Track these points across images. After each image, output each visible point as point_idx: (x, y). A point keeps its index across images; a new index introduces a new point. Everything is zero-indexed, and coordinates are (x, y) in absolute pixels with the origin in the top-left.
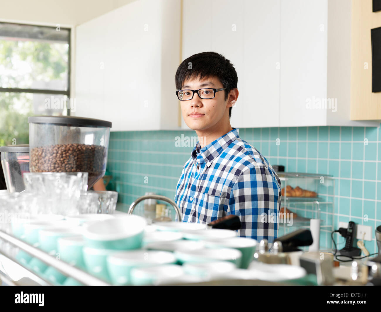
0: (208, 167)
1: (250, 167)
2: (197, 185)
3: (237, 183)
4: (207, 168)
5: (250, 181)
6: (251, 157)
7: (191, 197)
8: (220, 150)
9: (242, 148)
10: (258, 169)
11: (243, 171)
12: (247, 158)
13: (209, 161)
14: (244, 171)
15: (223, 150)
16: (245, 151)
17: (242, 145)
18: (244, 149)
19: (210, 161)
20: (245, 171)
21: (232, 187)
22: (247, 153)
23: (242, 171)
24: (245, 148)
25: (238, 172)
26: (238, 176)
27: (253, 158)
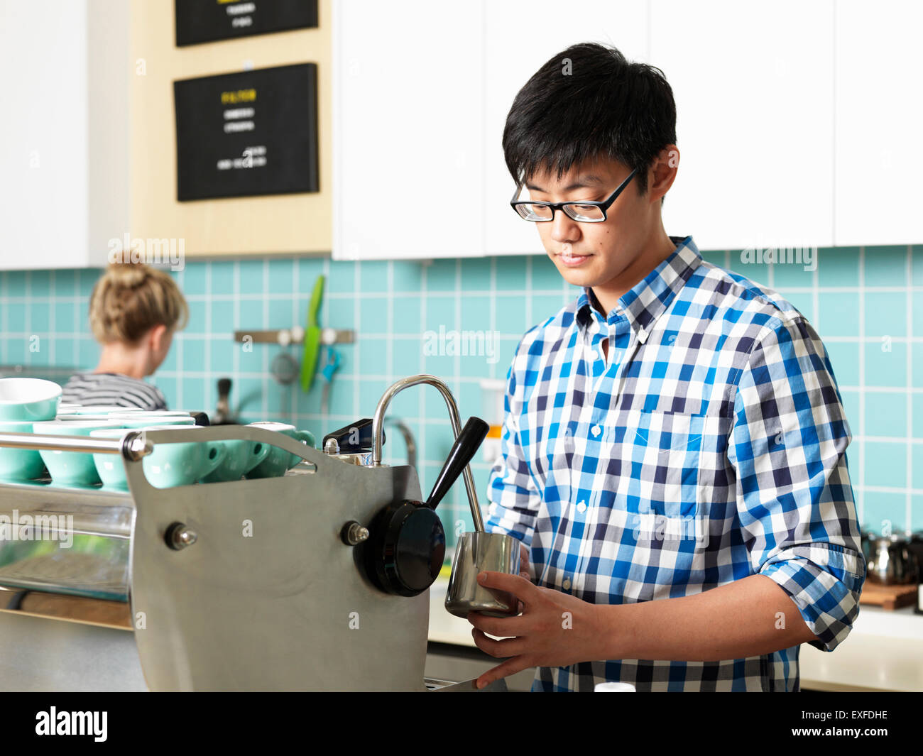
0: (643, 342)
1: (773, 327)
2: (614, 393)
3: (747, 372)
4: (640, 344)
5: (782, 360)
6: (762, 301)
7: (595, 425)
8: (667, 296)
9: (729, 285)
10: (792, 327)
11: (759, 338)
12: (754, 307)
13: (642, 326)
14: (761, 340)
15: (674, 296)
16: (740, 292)
17: (723, 278)
18: (735, 287)
19: (644, 328)
20: (764, 340)
21: (737, 384)
22: (746, 295)
23: (756, 339)
24: (736, 283)
25: (745, 345)
26: (749, 353)
27: (769, 303)
